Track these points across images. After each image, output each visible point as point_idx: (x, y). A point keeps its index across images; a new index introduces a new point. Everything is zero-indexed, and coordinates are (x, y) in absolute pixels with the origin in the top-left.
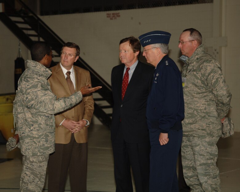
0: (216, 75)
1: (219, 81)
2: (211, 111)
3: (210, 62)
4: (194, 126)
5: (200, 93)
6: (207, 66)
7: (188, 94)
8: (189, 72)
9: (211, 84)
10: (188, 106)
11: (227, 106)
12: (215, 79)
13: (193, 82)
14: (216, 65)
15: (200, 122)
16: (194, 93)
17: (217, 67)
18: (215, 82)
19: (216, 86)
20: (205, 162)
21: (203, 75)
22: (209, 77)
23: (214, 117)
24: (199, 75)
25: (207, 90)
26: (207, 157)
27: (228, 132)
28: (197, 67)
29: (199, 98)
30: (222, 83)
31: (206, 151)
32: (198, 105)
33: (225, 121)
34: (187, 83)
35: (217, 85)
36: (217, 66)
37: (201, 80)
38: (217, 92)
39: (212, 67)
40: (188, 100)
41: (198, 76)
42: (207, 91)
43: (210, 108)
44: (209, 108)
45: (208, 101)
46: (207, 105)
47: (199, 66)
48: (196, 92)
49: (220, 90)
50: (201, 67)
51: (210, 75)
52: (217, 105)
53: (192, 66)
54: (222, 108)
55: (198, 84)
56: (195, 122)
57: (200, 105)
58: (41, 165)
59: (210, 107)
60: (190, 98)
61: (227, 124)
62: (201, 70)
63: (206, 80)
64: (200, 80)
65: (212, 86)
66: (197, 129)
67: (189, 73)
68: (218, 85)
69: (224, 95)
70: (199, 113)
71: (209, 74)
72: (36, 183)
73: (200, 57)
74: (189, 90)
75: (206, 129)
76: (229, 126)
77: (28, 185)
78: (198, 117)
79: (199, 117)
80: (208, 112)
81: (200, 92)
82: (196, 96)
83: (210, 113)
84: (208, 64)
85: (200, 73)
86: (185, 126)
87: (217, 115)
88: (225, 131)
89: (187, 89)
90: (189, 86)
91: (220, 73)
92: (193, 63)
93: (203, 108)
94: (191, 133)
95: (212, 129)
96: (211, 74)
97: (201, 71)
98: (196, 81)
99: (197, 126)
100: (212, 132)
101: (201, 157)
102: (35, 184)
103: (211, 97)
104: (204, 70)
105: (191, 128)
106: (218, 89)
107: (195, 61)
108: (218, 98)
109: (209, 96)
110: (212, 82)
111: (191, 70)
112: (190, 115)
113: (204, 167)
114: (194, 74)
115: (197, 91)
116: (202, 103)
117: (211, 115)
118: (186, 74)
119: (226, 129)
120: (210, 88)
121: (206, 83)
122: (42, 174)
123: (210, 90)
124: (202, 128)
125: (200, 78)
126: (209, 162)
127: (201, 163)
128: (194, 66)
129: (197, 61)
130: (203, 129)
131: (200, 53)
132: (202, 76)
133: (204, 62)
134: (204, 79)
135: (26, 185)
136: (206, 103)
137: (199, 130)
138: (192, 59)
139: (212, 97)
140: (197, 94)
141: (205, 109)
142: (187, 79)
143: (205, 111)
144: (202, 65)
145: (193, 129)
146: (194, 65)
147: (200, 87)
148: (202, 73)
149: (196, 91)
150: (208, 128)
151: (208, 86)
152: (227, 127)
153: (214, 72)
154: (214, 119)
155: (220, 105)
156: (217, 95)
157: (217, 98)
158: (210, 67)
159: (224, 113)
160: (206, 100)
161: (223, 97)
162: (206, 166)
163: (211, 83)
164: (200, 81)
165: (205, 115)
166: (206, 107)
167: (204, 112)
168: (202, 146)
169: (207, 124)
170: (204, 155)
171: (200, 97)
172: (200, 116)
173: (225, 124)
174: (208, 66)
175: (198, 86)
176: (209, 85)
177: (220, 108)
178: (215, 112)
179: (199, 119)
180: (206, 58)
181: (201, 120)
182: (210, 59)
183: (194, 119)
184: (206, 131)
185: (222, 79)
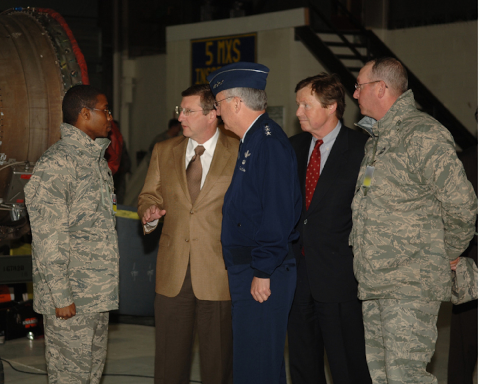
0: (444, 159)
1: (452, 171)
2: (432, 240)
3: (430, 129)
4: (392, 274)
5: (405, 201)
6: (421, 138)
7: (379, 204)
8: (381, 153)
9: (434, 180)
10: (380, 231)
11: (469, 230)
12: (442, 168)
13: (390, 175)
14: (443, 135)
15: (406, 267)
16: (394, 201)
17: (445, 140)
18: (442, 173)
19: (446, 183)
20: (405, 356)
21: (413, 160)
22: (429, 162)
23: (438, 254)
24: (404, 160)
25: (422, 193)
26: (413, 345)
27: (467, 289)
28: (399, 140)
29: (403, 211)
30: (457, 177)
31: (412, 329)
32: (402, 228)
33: (460, 266)
34: (376, 178)
35: (447, 180)
36: (445, 138)
37: (408, 170)
38: (448, 196)
39: (433, 141)
40: (379, 215)
41: (402, 162)
42: (422, 195)
43: (429, 234)
44: (427, 234)
45: (424, 219)
46: (423, 228)
47: (404, 139)
48: (396, 199)
49: (453, 192)
50: (407, 141)
51: (431, 158)
52: (447, 227)
53: (387, 139)
54: (457, 233)
55: (401, 181)
56: (395, 266)
57: (407, 227)
58: (78, 335)
59: (430, 232)
60: (382, 211)
61: (465, 272)
62: (407, 147)
63: (421, 170)
64: (406, 172)
65: (436, 184)
66: (399, 281)
67: (381, 155)
68: (449, 180)
69: (462, 204)
70: (404, 245)
71: (428, 157)
72: (72, 372)
73: (405, 119)
74: (380, 193)
75: (420, 282)
76: (468, 275)
77: (56, 376)
78: (402, 255)
79: (404, 256)
80: (425, 243)
81: (406, 199)
82: (396, 208)
83: (429, 245)
84: (424, 135)
85: (406, 154)
86: (373, 276)
87: (444, 251)
88: (460, 289)
89: (376, 192)
90: (380, 186)
91: (452, 155)
92: (389, 132)
93: (414, 234)
94: (388, 290)
95: (434, 281)
96: (433, 156)
97: (408, 150)
98: (397, 172)
99: (399, 274)
100: (433, 290)
101: (397, 344)
102: (70, 373)
103: (431, 208)
104: (413, 147)
105: (386, 280)
106: (449, 190)
107: (392, 129)
108: (450, 212)
109: (426, 206)
110: (435, 175)
111: (385, 149)
112: (383, 251)
113: (402, 367)
114: (392, 158)
115: (399, 197)
116: (412, 224)
117: (431, 249)
118: (373, 157)
119: (463, 284)
120: (430, 189)
121: (420, 178)
122: (83, 353)
123: (429, 194)
124: (410, 280)
125: (405, 167)
126: (416, 357)
127: (397, 358)
128: (391, 140)
129: (398, 127)
130: (413, 281)
131: (405, 111)
132: (410, 163)
133: (414, 129)
134: (416, 168)
135: (53, 376)
136: (420, 223)
137: (405, 283)
138: (387, 123)
139: (433, 210)
140: (399, 203)
141: (419, 236)
142: (376, 170)
143: (418, 241)
144: (410, 136)
145: (390, 282)
146: (390, 137)
147: (406, 188)
148: (410, 154)
149: (396, 196)
150: (425, 279)
151: (424, 184)
152: (464, 278)
153: (439, 151)
154: (439, 259)
155: (454, 227)
156: (448, 204)
157: (448, 211)
158: (429, 141)
159: (461, 245)
160: (419, 215)
161: (461, 209)
162: (408, 366)
163: (432, 177)
164: (407, 174)
165: (419, 249)
166: (421, 231)
167: (415, 244)
168: (402, 319)
169: (421, 270)
170: (405, 340)
171: (406, 210)
172: (407, 252)
173: (460, 271)
174: (424, 139)
175: (402, 185)
176: (428, 182)
177: (453, 234)
178: (440, 245)
179: (404, 258)
180: (418, 120)
181: (408, 261)
182: (428, 124)
183: (392, 260)
184: (420, 287)
185: (457, 168)
